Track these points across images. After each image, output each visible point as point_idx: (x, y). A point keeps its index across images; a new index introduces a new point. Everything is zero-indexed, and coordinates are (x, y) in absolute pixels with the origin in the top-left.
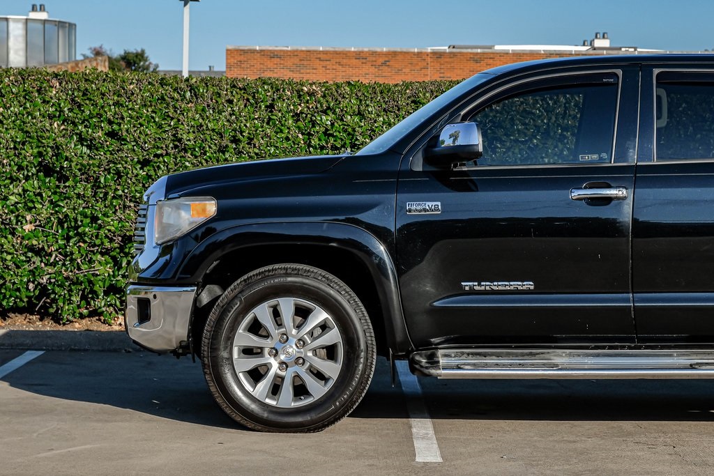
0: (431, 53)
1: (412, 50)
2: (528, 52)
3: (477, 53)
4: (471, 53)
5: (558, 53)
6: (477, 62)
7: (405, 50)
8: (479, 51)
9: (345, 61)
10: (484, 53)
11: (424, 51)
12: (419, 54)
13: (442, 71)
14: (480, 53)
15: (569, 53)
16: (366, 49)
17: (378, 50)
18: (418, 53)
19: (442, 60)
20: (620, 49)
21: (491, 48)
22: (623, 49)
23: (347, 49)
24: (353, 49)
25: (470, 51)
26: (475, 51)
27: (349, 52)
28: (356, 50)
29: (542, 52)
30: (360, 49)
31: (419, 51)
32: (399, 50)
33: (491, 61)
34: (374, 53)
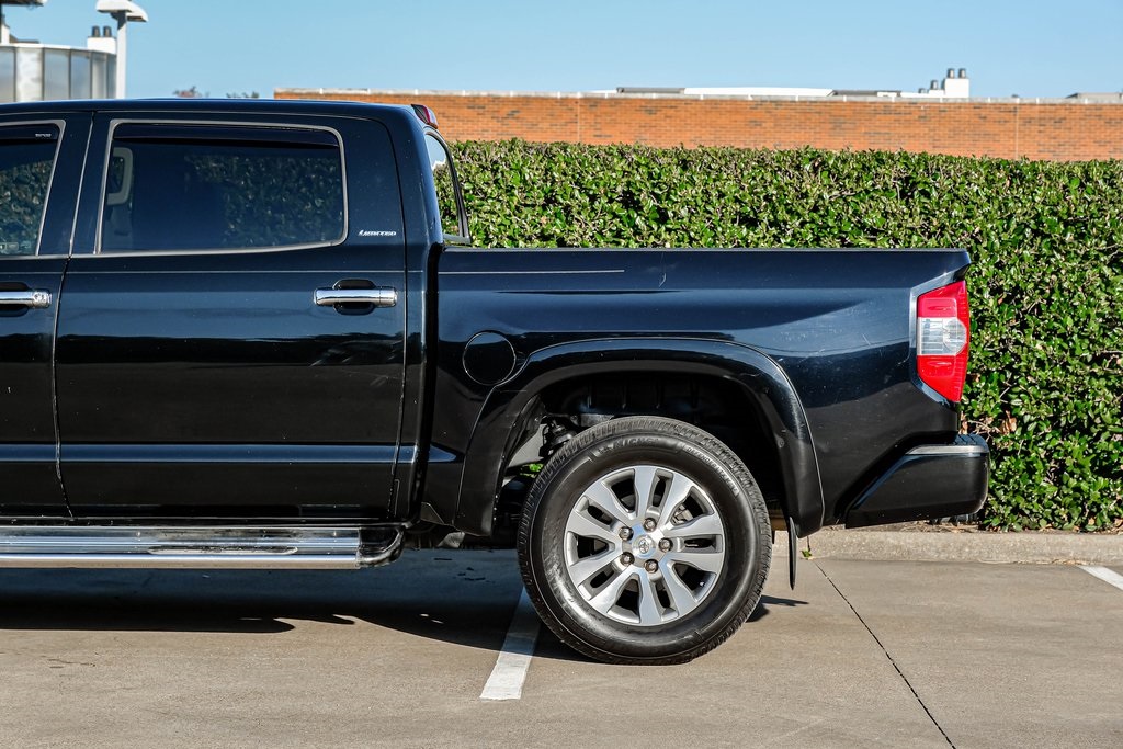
0: (581, 99)
1: (553, 95)
2: (728, 98)
3: (651, 100)
4: (642, 100)
5: (773, 99)
6: (650, 112)
7: (542, 95)
8: (654, 96)
9: (452, 110)
10: (661, 100)
11: (571, 96)
12: (564, 101)
13: (598, 126)
14: (656, 100)
15: (790, 99)
16: (484, 94)
17: (503, 94)
18: (562, 99)
19: (598, 110)
20: (875, 93)
21: (678, 92)
22: (880, 94)
23: (455, 94)
24: (464, 94)
25: (640, 96)
26: (647, 96)
27: (458, 97)
28: (468, 94)
29: (750, 98)
30: (476, 94)
31: (564, 96)
32: (533, 95)
33: (672, 112)
34: (495, 99)
